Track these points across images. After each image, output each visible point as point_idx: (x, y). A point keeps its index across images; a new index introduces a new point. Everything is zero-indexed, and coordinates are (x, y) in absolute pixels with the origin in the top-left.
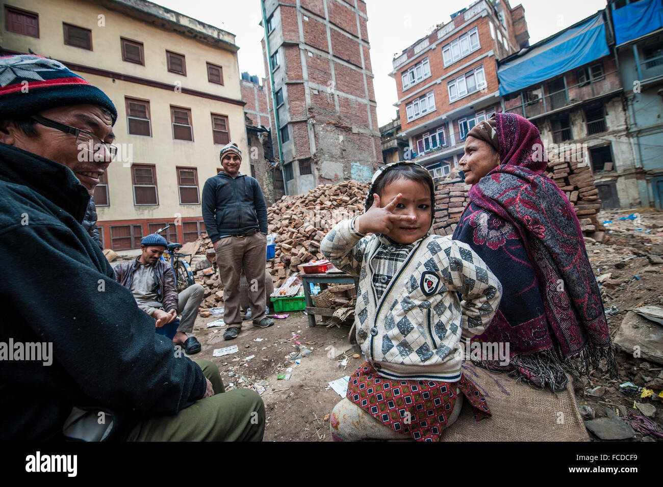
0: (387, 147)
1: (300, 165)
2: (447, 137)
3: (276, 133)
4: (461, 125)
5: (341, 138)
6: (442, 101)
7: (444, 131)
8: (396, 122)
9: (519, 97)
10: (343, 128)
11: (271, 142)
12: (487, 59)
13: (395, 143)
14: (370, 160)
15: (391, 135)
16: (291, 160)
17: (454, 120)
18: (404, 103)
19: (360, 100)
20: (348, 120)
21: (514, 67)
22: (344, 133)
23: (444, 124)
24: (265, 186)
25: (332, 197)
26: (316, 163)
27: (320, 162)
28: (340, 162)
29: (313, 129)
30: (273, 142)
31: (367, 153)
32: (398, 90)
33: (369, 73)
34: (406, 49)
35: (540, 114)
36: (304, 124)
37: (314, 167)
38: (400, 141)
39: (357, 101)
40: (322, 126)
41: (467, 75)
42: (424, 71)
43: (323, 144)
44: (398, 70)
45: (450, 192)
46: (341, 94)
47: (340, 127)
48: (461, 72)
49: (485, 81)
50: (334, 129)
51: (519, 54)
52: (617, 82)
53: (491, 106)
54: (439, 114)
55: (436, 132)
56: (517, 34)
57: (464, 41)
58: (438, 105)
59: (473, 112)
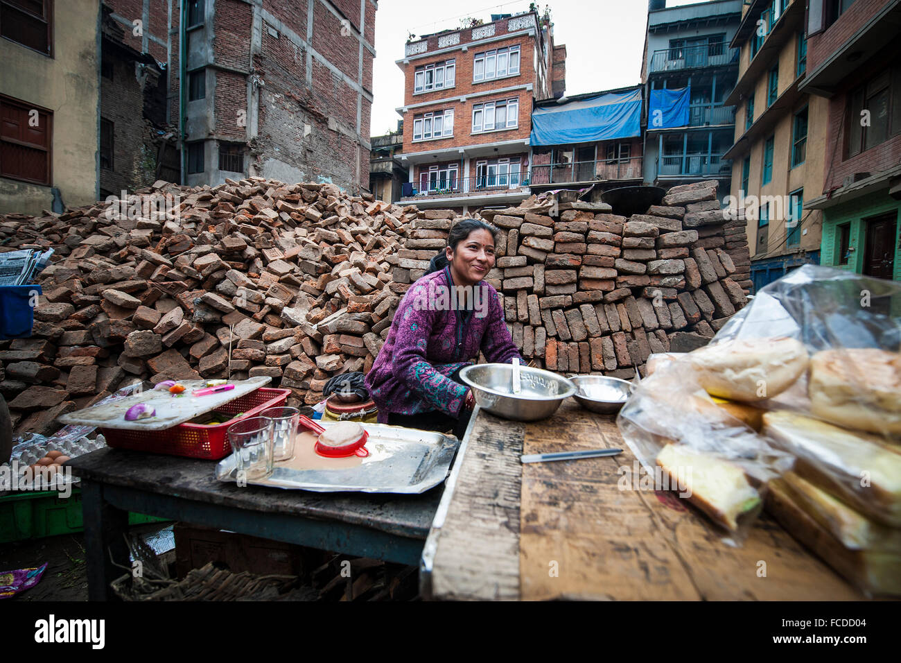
0: (378, 169)
1: (221, 151)
2: (459, 179)
3: (177, 79)
4: (479, 168)
5: (308, 129)
6: (463, 125)
7: (457, 169)
8: (395, 137)
9: (549, 154)
10: (313, 113)
11: (166, 92)
12: (523, 92)
13: (389, 167)
14: (350, 179)
15: (385, 154)
16: (204, 136)
17: (474, 158)
18: (413, 112)
19: (348, 80)
20: (324, 105)
21: (550, 115)
22: (314, 123)
23: (459, 161)
24: (136, 171)
25: (280, 203)
26: (255, 156)
27: (262, 157)
28: (300, 168)
29: (257, 95)
30: (169, 95)
31: (347, 167)
32: (407, 91)
33: (368, 46)
34: (427, 36)
35: (565, 181)
36: (241, 79)
37: (248, 162)
38: (397, 167)
39: (342, 80)
40: (277, 96)
41: (499, 104)
42: (446, 77)
43: (272, 128)
44: (410, 61)
45: (589, 230)
46: (318, 56)
47: (308, 111)
48: (492, 98)
49: (517, 120)
50: (297, 109)
51: (559, 101)
52: (639, 171)
53: (518, 155)
54: (455, 144)
55: (447, 168)
56: (555, 79)
57: (503, 58)
58: (457, 131)
59: (496, 155)
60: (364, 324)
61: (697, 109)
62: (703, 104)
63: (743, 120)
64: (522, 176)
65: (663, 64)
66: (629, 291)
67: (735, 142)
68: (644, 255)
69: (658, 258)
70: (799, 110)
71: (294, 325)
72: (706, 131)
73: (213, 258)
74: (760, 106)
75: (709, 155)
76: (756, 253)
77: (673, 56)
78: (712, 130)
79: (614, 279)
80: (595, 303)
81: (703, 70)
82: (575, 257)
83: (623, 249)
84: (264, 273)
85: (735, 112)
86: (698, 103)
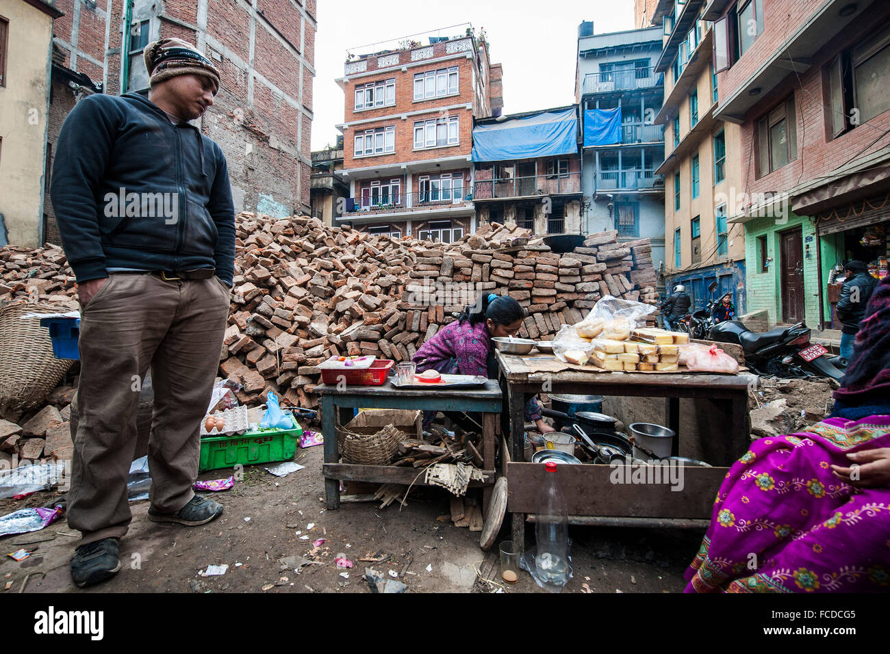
0: (317, 184)
2: (402, 194)
4: (422, 183)
5: (249, 148)
6: (404, 142)
7: (399, 184)
8: (334, 152)
9: (491, 169)
10: (255, 132)
12: (464, 111)
13: (329, 182)
14: (291, 196)
15: (325, 169)
17: (416, 174)
18: (353, 129)
19: (289, 99)
20: (265, 124)
22: (255, 142)
23: (401, 176)
31: (287, 184)
32: (347, 109)
33: (308, 66)
34: (366, 56)
35: (507, 196)
38: (338, 182)
39: (283, 99)
40: (220, 117)
41: (439, 122)
42: (387, 95)
44: (350, 80)
45: (537, 263)
46: (260, 77)
47: (249, 130)
48: (433, 116)
49: (458, 137)
50: (239, 129)
51: (498, 119)
52: (578, 185)
53: (460, 170)
54: (397, 160)
55: (389, 183)
56: (492, 96)
57: (442, 78)
58: (398, 147)
59: (439, 171)
60: (378, 333)
61: (629, 128)
62: (633, 123)
63: (671, 139)
64: (465, 191)
65: (596, 86)
66: (565, 303)
67: (666, 159)
68: (573, 280)
69: (582, 281)
70: (717, 133)
71: (319, 336)
72: (638, 148)
73: (249, 287)
74: (686, 126)
75: (643, 170)
76: (692, 263)
77: (603, 78)
78: (642, 147)
79: (554, 296)
80: (543, 312)
81: (631, 92)
82: (529, 282)
83: (559, 276)
84: (287, 297)
85: (663, 130)
86: (630, 122)
